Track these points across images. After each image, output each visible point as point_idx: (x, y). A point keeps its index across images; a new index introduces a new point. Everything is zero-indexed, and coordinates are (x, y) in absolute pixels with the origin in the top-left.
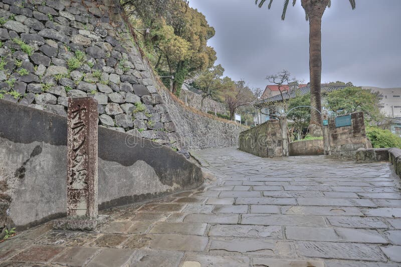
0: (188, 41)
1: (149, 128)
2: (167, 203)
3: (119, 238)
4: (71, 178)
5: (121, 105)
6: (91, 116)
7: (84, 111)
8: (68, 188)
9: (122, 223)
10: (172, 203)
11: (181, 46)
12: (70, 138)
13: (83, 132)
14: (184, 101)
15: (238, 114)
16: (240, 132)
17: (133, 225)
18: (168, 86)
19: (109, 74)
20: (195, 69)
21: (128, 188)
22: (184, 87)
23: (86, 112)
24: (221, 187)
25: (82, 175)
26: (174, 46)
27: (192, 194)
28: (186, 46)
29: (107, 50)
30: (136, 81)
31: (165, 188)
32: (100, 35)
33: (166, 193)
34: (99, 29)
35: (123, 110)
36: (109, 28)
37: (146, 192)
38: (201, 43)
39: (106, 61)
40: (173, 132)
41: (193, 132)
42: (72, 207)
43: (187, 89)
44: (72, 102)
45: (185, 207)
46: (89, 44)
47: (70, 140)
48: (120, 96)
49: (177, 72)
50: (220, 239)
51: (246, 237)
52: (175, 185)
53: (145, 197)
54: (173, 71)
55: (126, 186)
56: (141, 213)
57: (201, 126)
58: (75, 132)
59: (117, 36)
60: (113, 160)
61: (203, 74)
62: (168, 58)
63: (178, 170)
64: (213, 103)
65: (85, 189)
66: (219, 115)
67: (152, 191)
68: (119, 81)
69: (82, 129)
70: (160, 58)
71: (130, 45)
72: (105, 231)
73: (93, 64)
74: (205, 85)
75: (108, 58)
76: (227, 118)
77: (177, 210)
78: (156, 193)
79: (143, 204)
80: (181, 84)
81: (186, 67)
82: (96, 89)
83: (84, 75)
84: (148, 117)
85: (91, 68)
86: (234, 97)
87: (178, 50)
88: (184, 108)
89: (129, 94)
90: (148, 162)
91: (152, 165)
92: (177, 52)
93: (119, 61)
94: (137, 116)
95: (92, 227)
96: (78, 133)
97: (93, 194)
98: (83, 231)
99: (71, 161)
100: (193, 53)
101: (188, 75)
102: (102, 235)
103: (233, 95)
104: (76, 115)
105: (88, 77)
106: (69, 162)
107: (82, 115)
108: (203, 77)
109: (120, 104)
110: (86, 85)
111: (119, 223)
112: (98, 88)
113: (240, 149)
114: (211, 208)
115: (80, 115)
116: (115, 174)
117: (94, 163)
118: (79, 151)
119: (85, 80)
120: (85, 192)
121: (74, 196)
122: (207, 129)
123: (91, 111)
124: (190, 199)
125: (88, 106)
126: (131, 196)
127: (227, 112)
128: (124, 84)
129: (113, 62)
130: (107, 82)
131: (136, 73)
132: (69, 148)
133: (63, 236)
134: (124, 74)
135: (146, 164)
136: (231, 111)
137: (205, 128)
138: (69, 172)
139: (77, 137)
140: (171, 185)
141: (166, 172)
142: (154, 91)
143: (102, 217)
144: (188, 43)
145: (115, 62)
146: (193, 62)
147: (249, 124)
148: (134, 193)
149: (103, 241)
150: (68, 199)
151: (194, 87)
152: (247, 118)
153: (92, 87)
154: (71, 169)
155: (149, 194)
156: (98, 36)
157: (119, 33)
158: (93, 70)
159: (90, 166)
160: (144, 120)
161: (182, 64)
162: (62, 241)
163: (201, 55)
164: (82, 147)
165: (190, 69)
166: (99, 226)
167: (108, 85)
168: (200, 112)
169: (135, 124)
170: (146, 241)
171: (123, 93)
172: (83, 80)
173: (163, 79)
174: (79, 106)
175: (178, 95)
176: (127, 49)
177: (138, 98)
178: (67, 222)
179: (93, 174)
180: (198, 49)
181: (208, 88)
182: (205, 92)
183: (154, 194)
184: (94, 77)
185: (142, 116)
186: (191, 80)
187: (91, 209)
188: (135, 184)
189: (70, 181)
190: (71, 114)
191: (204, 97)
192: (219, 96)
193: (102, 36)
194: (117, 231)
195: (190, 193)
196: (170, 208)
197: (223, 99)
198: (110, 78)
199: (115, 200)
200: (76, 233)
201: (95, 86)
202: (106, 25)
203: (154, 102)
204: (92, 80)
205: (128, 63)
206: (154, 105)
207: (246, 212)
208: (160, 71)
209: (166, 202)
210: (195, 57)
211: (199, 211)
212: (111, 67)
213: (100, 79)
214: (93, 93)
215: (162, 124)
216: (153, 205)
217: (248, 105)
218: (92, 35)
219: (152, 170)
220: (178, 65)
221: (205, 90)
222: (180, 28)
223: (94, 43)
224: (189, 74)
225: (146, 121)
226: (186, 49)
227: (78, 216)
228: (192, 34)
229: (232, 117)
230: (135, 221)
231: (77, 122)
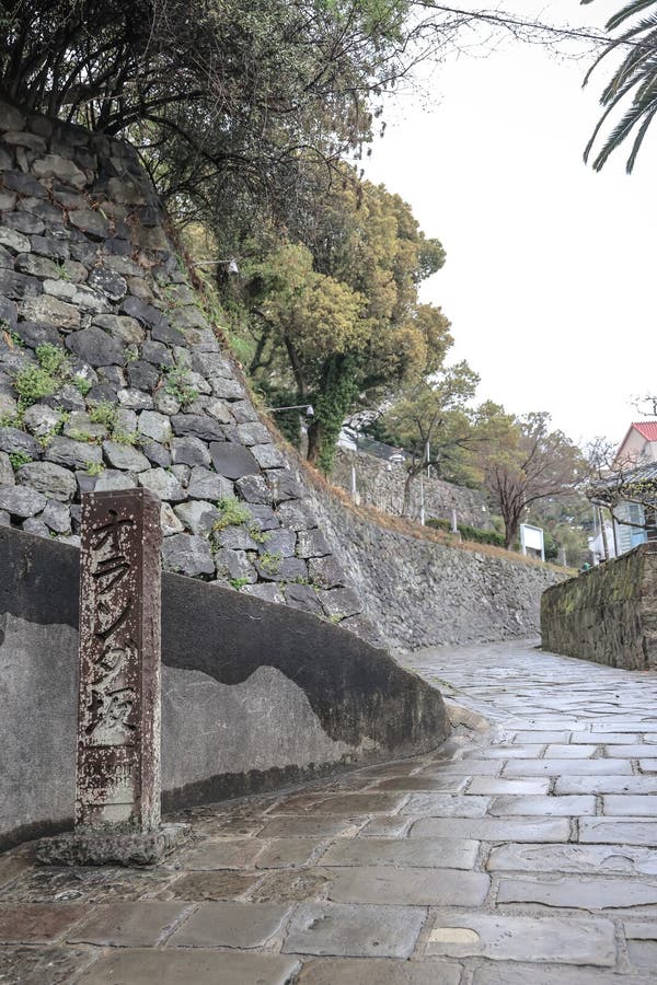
0: (358, 289)
1: (263, 575)
2: (352, 793)
3: (233, 881)
4: (88, 715)
5: (178, 507)
6: (147, 540)
7: (128, 528)
8: (81, 743)
9: (232, 843)
10: (365, 791)
11: (336, 307)
12: (89, 601)
13: (126, 585)
14: (348, 489)
15: (533, 524)
16: (544, 587)
17: (264, 848)
18: (293, 437)
19: (138, 412)
20: (380, 379)
21: (232, 749)
22: (344, 441)
23: (132, 530)
24: (504, 747)
25: (120, 706)
26: (312, 308)
27: (417, 770)
28: (352, 306)
29: (130, 338)
30: (220, 434)
31: (337, 751)
32: (106, 293)
33: (342, 766)
34: (103, 275)
35: (184, 522)
36: (130, 270)
37: (283, 762)
38: (400, 296)
39: (126, 374)
40: (337, 586)
41: (379, 589)
42: (90, 797)
43: (353, 447)
44: (93, 502)
45: (405, 801)
46: (74, 321)
47: (87, 608)
48: (173, 480)
49: (323, 390)
50: (522, 877)
51: (596, 875)
52: (367, 743)
53: (283, 777)
54: (310, 389)
55: (226, 744)
56: (280, 820)
57: (408, 572)
58: (101, 583)
59: (156, 296)
60: (192, 667)
61: (407, 396)
62: (290, 347)
63: (375, 697)
64: (444, 490)
65: (128, 745)
66: (466, 533)
67: (302, 760)
68: (168, 434)
69: (121, 575)
70: (261, 344)
71: (195, 322)
72: (189, 865)
73: (89, 383)
74: (415, 433)
75: (133, 363)
76: (492, 540)
77: (383, 808)
78: (311, 765)
79: (281, 796)
80: (335, 431)
81: (352, 373)
82: (101, 460)
83: (64, 417)
84: (258, 542)
85: (85, 395)
86: (517, 467)
87: (326, 321)
88: (348, 512)
89: (199, 474)
90: (289, 673)
91: (302, 680)
92: (320, 325)
93: (166, 371)
94: (226, 539)
95: (151, 853)
96: (109, 587)
97: (150, 761)
98: (126, 867)
99: (91, 664)
100: (375, 327)
101: (360, 401)
102: (182, 875)
103: (512, 461)
104: (106, 538)
105: (78, 424)
106: (86, 668)
107: (123, 538)
108: (409, 404)
109: (173, 503)
110: (70, 447)
111: (222, 844)
112: (105, 458)
113: (545, 647)
114: (483, 804)
115: (116, 539)
116: (197, 707)
117: (151, 671)
118: (112, 636)
119: (67, 432)
120: (130, 754)
121: (98, 767)
122: (427, 581)
123: (147, 528)
124: (415, 780)
125: (139, 515)
126: (242, 774)
127: (493, 522)
128: (181, 441)
129: (148, 375)
130: (132, 438)
131: (218, 408)
132: (87, 630)
133: (73, 880)
134: (180, 410)
135: (284, 679)
136: (506, 516)
137: (419, 579)
138: (83, 696)
139: (107, 598)
140: (355, 741)
141: (340, 702)
142: (276, 462)
143: (171, 829)
144: (358, 294)
145: (154, 375)
146: (375, 356)
147: (572, 561)
148: (252, 766)
149: (191, 887)
150: (77, 774)
151: (377, 438)
152: (565, 539)
153: (90, 454)
154: (90, 688)
155: (291, 769)
156: (99, 297)
157: (160, 286)
158: (91, 401)
159: (145, 678)
160: (247, 551)
161: (338, 366)
162: (74, 892)
163: (399, 332)
164: (123, 626)
165: (366, 381)
166: (170, 850)
167: (136, 446)
168: (400, 525)
169: (220, 565)
170: (313, 885)
171: (181, 469)
172: (61, 433)
173: (278, 416)
174: (113, 513)
175: (326, 468)
176: (188, 333)
177: (228, 485)
178: (81, 842)
179: (152, 702)
180: (389, 313)
181: (425, 441)
182: (417, 456)
183: (306, 768)
184: (93, 422)
185: (240, 539)
186: (366, 416)
187: (145, 804)
188: (252, 736)
189: (86, 723)
190: (89, 536)
191: (413, 471)
192: (464, 468)
193: (112, 297)
194: (223, 863)
195: (412, 765)
196: (363, 804)
197: (478, 476)
198: (140, 427)
199: (199, 783)
200: (106, 873)
201: (99, 450)
202: (121, 264)
203: (275, 495)
204: (88, 431)
205: (195, 377)
206: (275, 505)
207: (591, 812)
208: (264, 389)
209: (346, 790)
210: (382, 339)
211: (450, 810)
212: (142, 390)
213: (111, 430)
214: (92, 471)
215: (303, 563)
216: (310, 799)
217: (568, 492)
218: (81, 294)
219: (301, 696)
220: (325, 369)
221: (414, 447)
222: (329, 247)
223: (89, 318)
224: (362, 396)
225: (252, 556)
226: (350, 315)
227: (107, 825)
228: (368, 266)
229: (510, 539)
230: (269, 839)
231: (108, 556)
